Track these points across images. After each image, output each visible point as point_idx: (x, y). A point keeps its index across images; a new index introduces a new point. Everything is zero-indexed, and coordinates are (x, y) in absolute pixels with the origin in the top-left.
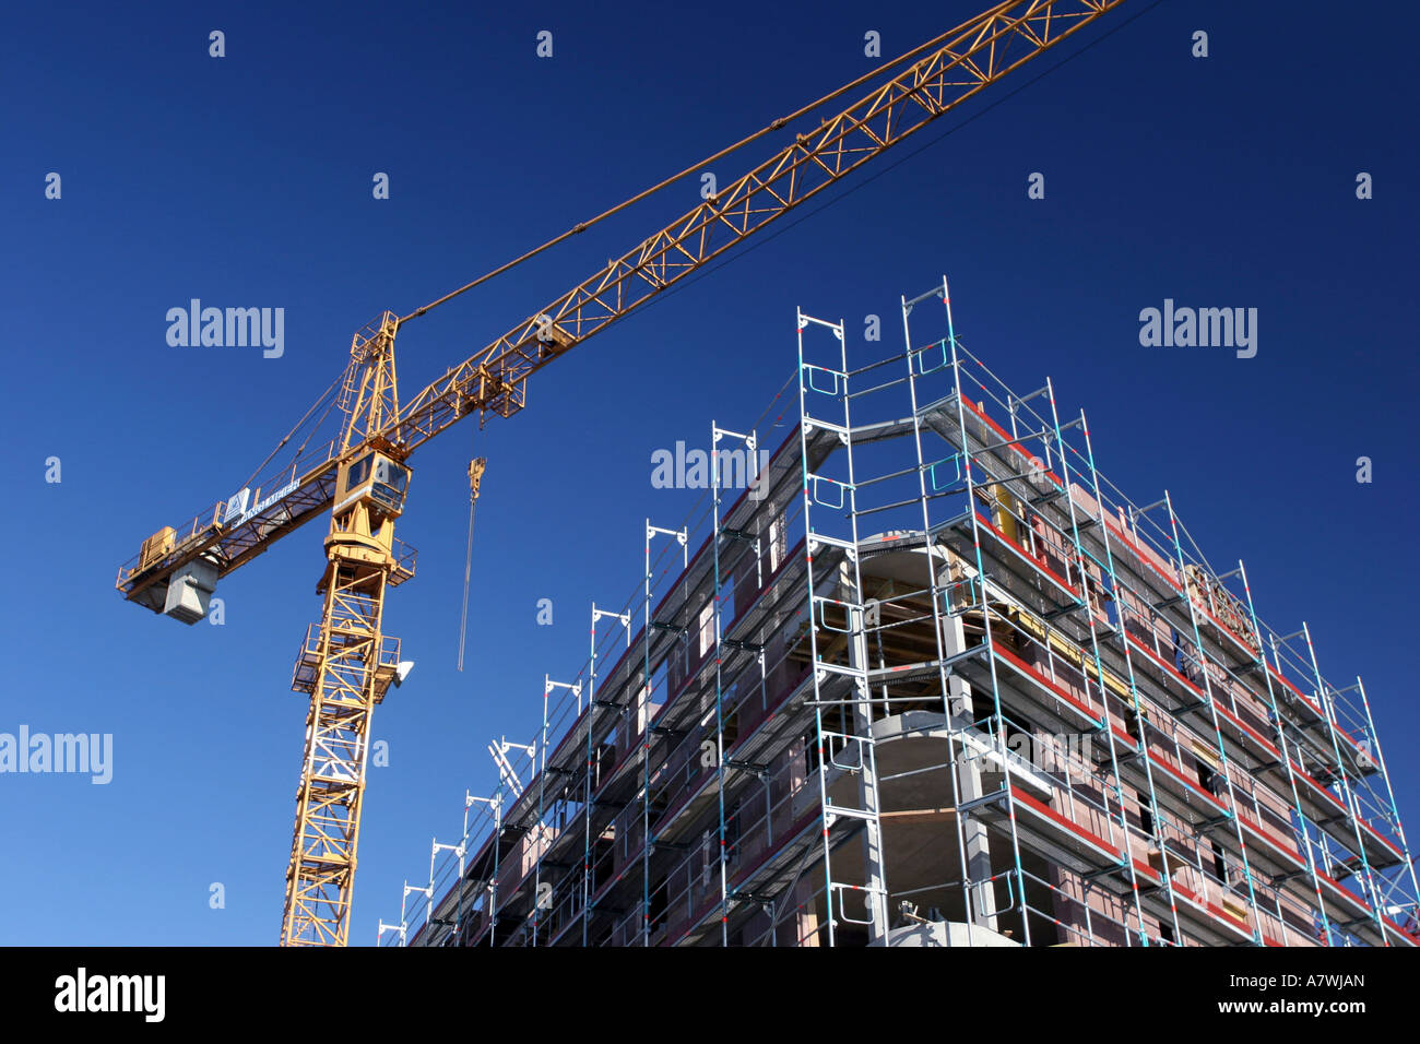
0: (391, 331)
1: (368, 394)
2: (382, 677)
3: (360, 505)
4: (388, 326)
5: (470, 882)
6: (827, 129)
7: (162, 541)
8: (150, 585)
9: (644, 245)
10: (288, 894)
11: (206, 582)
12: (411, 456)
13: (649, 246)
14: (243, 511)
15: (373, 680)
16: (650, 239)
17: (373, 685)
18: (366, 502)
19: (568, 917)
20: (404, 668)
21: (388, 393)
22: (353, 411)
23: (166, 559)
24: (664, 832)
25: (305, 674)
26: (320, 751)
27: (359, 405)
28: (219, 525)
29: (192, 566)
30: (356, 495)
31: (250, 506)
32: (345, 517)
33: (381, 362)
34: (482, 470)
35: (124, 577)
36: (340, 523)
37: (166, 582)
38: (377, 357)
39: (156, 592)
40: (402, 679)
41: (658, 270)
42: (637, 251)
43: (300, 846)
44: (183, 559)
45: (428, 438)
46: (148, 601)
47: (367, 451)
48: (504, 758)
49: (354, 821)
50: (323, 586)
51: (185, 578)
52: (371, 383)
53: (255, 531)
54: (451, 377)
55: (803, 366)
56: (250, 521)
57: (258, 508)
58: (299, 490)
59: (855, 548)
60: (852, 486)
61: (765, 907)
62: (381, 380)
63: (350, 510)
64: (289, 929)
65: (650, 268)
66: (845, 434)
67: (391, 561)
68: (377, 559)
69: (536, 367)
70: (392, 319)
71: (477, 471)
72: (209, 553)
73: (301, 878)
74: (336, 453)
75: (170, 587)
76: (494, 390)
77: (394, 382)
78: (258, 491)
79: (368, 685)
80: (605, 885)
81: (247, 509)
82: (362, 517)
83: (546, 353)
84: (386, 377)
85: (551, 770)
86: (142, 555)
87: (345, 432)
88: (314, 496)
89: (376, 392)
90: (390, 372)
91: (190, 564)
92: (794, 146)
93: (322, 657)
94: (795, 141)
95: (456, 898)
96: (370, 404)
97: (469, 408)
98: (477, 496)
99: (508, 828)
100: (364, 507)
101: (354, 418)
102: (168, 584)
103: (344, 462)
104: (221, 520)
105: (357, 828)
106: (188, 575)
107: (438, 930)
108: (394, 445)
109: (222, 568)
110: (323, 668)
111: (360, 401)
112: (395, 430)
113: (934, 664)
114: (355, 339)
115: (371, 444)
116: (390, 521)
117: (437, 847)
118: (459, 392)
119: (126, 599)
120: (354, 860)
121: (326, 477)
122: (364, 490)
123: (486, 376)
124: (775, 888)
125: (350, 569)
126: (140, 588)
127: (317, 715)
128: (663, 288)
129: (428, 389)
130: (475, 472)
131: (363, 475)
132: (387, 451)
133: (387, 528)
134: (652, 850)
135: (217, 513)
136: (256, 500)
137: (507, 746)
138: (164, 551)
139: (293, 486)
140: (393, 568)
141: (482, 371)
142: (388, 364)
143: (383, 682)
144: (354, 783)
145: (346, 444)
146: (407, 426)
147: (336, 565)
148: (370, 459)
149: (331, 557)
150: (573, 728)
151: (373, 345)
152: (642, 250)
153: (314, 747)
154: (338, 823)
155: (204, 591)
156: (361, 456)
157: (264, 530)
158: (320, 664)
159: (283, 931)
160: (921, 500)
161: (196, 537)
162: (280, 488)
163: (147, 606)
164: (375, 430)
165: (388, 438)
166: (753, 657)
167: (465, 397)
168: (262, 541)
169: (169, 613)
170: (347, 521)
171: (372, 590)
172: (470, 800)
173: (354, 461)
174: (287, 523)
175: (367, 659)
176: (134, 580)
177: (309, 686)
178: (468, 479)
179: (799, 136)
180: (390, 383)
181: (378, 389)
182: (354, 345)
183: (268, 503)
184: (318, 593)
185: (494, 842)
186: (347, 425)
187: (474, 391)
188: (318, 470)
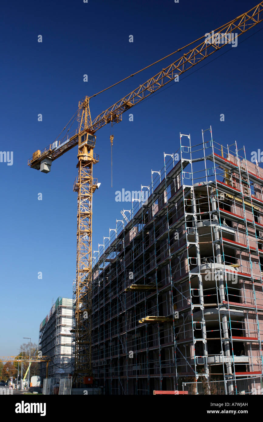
0: (88, 101)
1: (84, 117)
2: (93, 187)
3: (85, 146)
4: (87, 99)
5: (118, 239)
6: (191, 52)
7: (38, 154)
8: (36, 164)
9: (148, 81)
10: (77, 239)
11: (49, 163)
12: (96, 132)
13: (149, 82)
14: (56, 147)
15: (92, 189)
16: (150, 80)
17: (92, 190)
18: (86, 145)
19: (140, 253)
20: (99, 185)
21: (89, 116)
22: (81, 122)
23: (39, 158)
24: (158, 239)
25: (76, 188)
26: (81, 206)
27: (82, 120)
28: (51, 150)
29: (45, 160)
30: (83, 144)
31: (58, 145)
32: (82, 149)
33: (86, 108)
34: (113, 138)
35: (29, 162)
36: (80, 150)
37: (40, 163)
38: (85, 107)
39: (38, 166)
40: (98, 187)
41: (152, 88)
42: (147, 83)
43: (79, 228)
44: (43, 158)
45: (99, 128)
46: (35, 167)
47: (85, 132)
48: (124, 214)
49: (91, 221)
50: (78, 166)
51: (44, 163)
52: (84, 114)
53: (60, 151)
54: (104, 113)
55: (181, 147)
56: (59, 149)
57: (60, 146)
58: (69, 142)
59: (193, 187)
60: (192, 174)
61: (178, 257)
62: (87, 113)
63: (83, 147)
64: (79, 247)
65: (150, 88)
66: (190, 161)
67: (93, 160)
68: (90, 159)
69: (124, 111)
70: (88, 97)
71: (112, 138)
72: (49, 156)
73: (80, 235)
74: (78, 132)
75: (41, 165)
76: (115, 117)
77: (90, 114)
78: (60, 142)
79: (91, 190)
80: (147, 247)
81: (57, 146)
82: (86, 149)
83: (126, 108)
84: (88, 112)
85: (135, 219)
86: (33, 157)
87: (79, 127)
88: (73, 142)
89: (86, 117)
90: (88, 111)
91: (45, 159)
92: (183, 57)
93: (80, 185)
94: (183, 55)
95: (116, 242)
96: (85, 120)
97: (109, 122)
98: (112, 144)
99: (126, 229)
100: (86, 147)
101: (81, 124)
102: (40, 164)
103: (80, 135)
104: (51, 149)
105: (92, 223)
106: (45, 162)
107: (112, 248)
108: (91, 130)
109: (52, 160)
110: (80, 187)
111: (82, 119)
112: (91, 127)
113: (208, 212)
114: (79, 103)
115: (86, 131)
116: (92, 149)
117: (110, 230)
118: (106, 118)
119: (31, 167)
120: (92, 231)
121: (76, 138)
122: (85, 143)
123: (112, 115)
124: (180, 254)
125: (84, 162)
126: (33, 165)
127: (80, 197)
128: (153, 92)
129: (98, 116)
130: (112, 139)
131: (85, 139)
132: (90, 132)
133: (92, 151)
134: (156, 242)
135: (50, 147)
136: (59, 144)
137: (124, 211)
138: (38, 156)
139: (68, 141)
140: (94, 161)
141: (111, 113)
142: (88, 109)
143: (94, 189)
144: (90, 213)
145: (80, 130)
146: (94, 126)
147: (81, 162)
148: (86, 135)
149: (79, 160)
150: (139, 211)
151: (84, 104)
152: (148, 82)
153: (80, 205)
154: (87, 223)
155: (49, 165)
156: (83, 134)
157: (62, 151)
158: (79, 186)
159: (77, 247)
160: (206, 177)
161: (46, 152)
162: (65, 141)
163: (35, 169)
164: (86, 127)
165: (90, 129)
166: (174, 205)
167: (108, 119)
168: (61, 153)
169: (42, 171)
170: (82, 150)
171: (90, 166)
172: (117, 221)
173: (82, 135)
174: (67, 149)
175: (90, 183)
176: (32, 163)
177: (77, 190)
178: (110, 140)
179: (184, 54)
180: (89, 114)
181: (86, 115)
182: (79, 105)
183: (62, 145)
184: (77, 168)
185: (123, 232)
186: (80, 125)
187: (109, 118)
188: (74, 137)
